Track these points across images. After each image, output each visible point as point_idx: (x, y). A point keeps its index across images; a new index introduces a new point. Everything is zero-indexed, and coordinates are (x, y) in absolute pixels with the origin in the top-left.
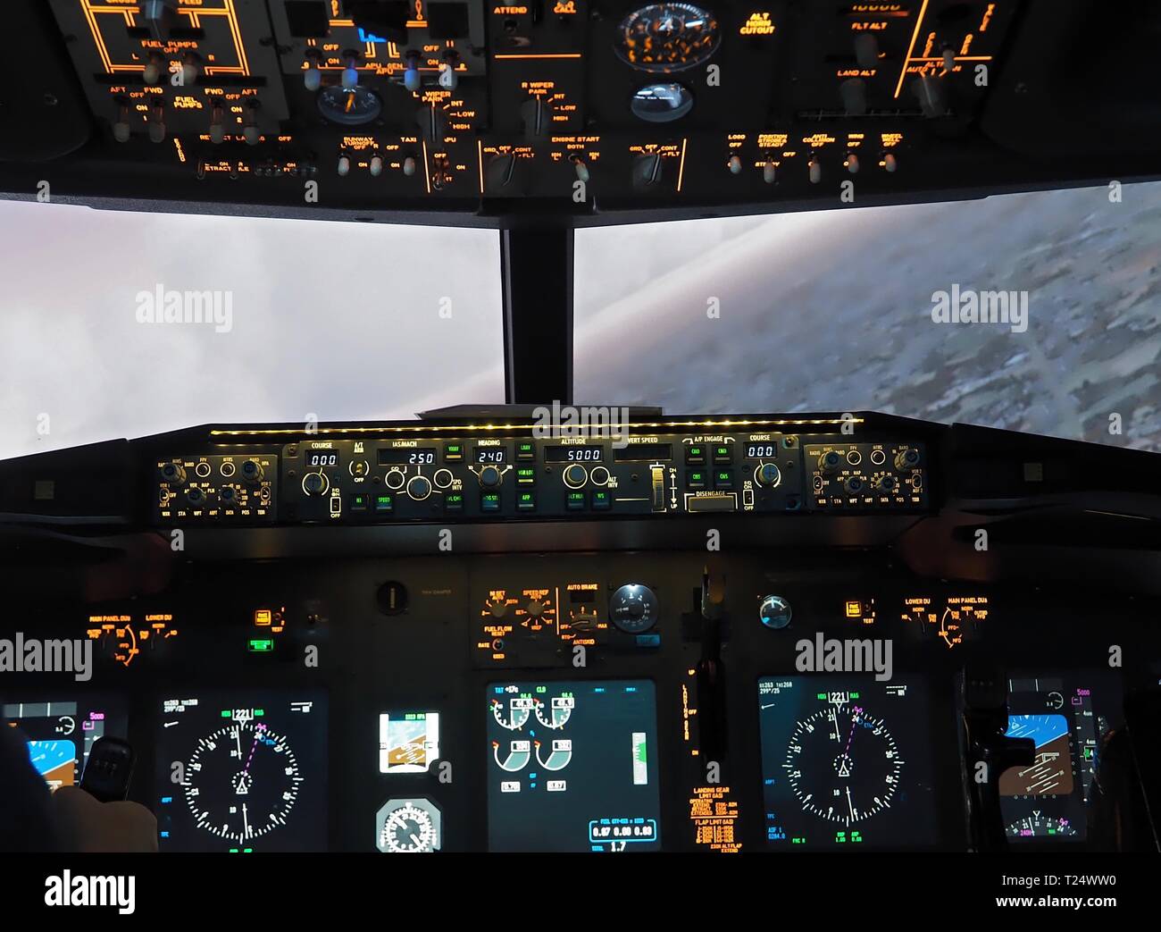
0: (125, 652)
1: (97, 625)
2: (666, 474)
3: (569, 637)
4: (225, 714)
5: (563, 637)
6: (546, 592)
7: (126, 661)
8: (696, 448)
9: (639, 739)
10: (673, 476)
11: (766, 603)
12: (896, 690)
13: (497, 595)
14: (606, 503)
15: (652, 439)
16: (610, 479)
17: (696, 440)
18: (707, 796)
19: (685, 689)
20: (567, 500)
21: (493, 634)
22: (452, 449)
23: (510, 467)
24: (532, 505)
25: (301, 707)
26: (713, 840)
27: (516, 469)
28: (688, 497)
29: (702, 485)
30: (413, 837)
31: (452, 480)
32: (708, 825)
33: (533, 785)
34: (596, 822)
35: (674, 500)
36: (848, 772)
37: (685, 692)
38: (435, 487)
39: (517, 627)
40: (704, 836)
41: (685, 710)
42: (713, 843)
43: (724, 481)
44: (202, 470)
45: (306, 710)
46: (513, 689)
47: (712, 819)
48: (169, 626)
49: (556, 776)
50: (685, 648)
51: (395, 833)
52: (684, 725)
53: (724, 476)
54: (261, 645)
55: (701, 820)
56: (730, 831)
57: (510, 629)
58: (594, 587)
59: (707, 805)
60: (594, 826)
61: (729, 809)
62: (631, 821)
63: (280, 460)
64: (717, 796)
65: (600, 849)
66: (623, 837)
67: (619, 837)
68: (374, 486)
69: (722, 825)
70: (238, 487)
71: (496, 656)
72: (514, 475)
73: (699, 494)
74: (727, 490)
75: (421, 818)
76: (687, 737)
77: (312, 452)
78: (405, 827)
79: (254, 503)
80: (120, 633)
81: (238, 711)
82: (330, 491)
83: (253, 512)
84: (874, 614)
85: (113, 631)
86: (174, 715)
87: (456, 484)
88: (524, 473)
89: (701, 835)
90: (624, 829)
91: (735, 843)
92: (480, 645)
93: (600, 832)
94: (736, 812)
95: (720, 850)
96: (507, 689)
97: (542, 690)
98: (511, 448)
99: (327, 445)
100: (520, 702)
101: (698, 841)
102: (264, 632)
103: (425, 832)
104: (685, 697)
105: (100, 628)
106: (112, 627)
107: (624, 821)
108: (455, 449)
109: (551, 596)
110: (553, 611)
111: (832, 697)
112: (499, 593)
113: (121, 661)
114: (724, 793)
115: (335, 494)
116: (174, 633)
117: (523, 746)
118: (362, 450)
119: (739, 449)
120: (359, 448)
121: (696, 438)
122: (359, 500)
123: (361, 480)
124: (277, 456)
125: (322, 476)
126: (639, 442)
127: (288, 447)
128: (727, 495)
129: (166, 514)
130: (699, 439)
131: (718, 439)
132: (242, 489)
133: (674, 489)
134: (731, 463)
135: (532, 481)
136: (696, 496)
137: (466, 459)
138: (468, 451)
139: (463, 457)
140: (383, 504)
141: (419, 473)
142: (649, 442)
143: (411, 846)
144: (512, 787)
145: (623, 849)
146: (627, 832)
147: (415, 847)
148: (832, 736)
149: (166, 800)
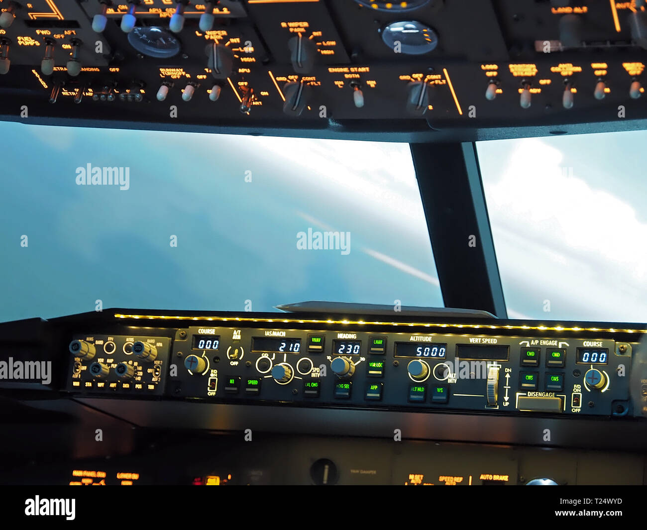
1: (78, 478)
2: (502, 374)
6: (459, 479)
8: (531, 351)
10: (508, 376)
14: (444, 398)
15: (493, 341)
17: (532, 343)
20: (410, 393)
22: (315, 340)
23: (363, 359)
24: (378, 395)
27: (369, 360)
28: (519, 396)
29: (533, 385)
31: (312, 368)
35: (506, 398)
38: (297, 374)
43: (555, 383)
44: (109, 348)
48: (136, 484)
53: (556, 379)
58: (505, 478)
63: (172, 342)
68: (247, 369)
70: (136, 364)
72: (366, 367)
73: (530, 394)
74: (557, 392)
77: (199, 337)
79: (147, 378)
82: (209, 372)
83: (145, 387)
85: (91, 485)
87: (315, 372)
88: (374, 365)
98: (365, 342)
99: (211, 331)
105: (80, 481)
106: (90, 480)
108: (318, 340)
112: (418, 477)
115: (214, 374)
118: (239, 337)
119: (573, 354)
120: (237, 335)
121: (533, 341)
122: (232, 381)
123: (236, 363)
124: (170, 339)
125: (204, 358)
126: (480, 342)
127: (180, 331)
128: (556, 396)
129: (76, 384)
130: (535, 342)
131: (553, 343)
132: (139, 365)
133: (507, 387)
134: (563, 366)
135: (380, 373)
136: (527, 396)
137: (326, 349)
138: (329, 342)
139: (323, 348)
140: (252, 386)
141: (285, 360)
142: (489, 342)
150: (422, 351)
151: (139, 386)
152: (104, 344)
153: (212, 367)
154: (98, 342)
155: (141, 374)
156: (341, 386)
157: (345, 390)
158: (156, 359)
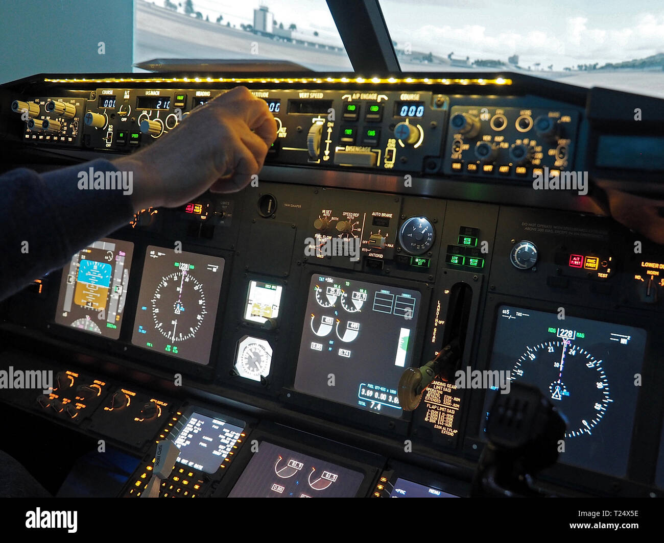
2: (325, 127)
3: (367, 250)
4: (176, 264)
6: (356, 215)
7: (133, 225)
8: (352, 105)
9: (405, 333)
11: (522, 246)
12: (620, 338)
13: (326, 213)
14: (275, 151)
15: (320, 95)
16: (281, 130)
17: (354, 97)
18: (439, 388)
19: (439, 304)
22: (179, 98)
25: (212, 268)
26: (437, 421)
28: (338, 150)
29: (351, 140)
30: (257, 363)
32: (436, 409)
33: (330, 349)
34: (365, 384)
35: (327, 152)
36: (560, 396)
37: (439, 306)
38: (165, 128)
40: (432, 417)
41: (437, 320)
42: (437, 424)
43: (371, 137)
44: (48, 108)
45: (215, 270)
46: (330, 280)
47: (440, 406)
49: (346, 346)
50: (445, 273)
51: (247, 360)
52: (433, 331)
53: (372, 133)
55: (432, 405)
56: (450, 419)
58: (390, 216)
59: (438, 395)
60: (363, 386)
61: (453, 402)
62: (388, 391)
63: (85, 102)
64: (446, 390)
65: (364, 404)
66: (380, 400)
67: (377, 400)
68: (132, 125)
69: (446, 413)
70: (63, 120)
73: (348, 148)
74: (373, 147)
75: (262, 353)
76: (433, 341)
77: (104, 98)
78: (253, 357)
79: (69, 131)
81: (182, 264)
82: (108, 127)
83: (67, 139)
84: (609, 270)
89: (429, 415)
90: (382, 394)
91: (453, 428)
93: (366, 392)
94: (459, 405)
95: (441, 430)
96: (326, 279)
97: (348, 284)
99: (110, 92)
100: (333, 289)
101: (426, 419)
103: (263, 361)
104: (438, 310)
107: (383, 389)
108: (182, 98)
109: (360, 219)
110: (359, 230)
111: (560, 332)
112: (328, 212)
113: (132, 225)
114: (452, 389)
115: (110, 129)
116: (156, 212)
117: (329, 320)
118: (128, 97)
119: (389, 109)
121: (354, 95)
122: (121, 135)
123: (125, 119)
125: (105, 116)
126: (308, 97)
127: (92, 92)
128: (371, 151)
129: (27, 136)
130: (356, 96)
131: (372, 96)
132: (65, 122)
133: (328, 141)
134: (381, 120)
136: (345, 150)
137: (187, 106)
138: (190, 100)
139: (185, 105)
140: (134, 139)
141: (158, 117)
142: (316, 97)
143: (255, 369)
144: (317, 347)
145: (379, 407)
146: (383, 397)
147: (258, 370)
148: (556, 365)
149: (144, 308)
151: (63, 139)
152: (45, 104)
153: (110, 124)
154: (41, 103)
155: (66, 128)
158: (75, 117)
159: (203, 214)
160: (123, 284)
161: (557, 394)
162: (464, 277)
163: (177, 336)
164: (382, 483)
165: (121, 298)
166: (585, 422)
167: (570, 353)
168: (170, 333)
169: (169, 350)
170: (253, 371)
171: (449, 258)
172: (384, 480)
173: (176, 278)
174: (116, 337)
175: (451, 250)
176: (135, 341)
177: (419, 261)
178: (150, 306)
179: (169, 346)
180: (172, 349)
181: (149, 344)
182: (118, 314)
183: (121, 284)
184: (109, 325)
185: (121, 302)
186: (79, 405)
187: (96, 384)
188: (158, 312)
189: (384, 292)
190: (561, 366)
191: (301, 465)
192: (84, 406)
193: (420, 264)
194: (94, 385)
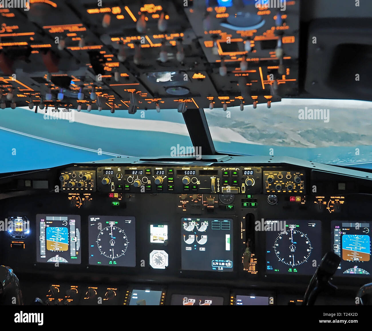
0: (78, 204)
1: (71, 196)
2: (216, 180)
3: (206, 205)
4: (107, 222)
5: (204, 205)
7: (79, 207)
8: (226, 172)
9: (228, 237)
10: (218, 181)
12: (312, 225)
14: (196, 189)
15: (212, 169)
16: (198, 181)
17: (226, 169)
19: (242, 223)
20: (184, 188)
21: (183, 203)
22: (148, 170)
24: (173, 189)
25: (128, 221)
27: (168, 177)
28: (223, 188)
29: (228, 184)
30: (160, 261)
31: (148, 181)
33: (195, 248)
34: (214, 261)
35: (218, 189)
37: (242, 224)
38: (142, 183)
39: (190, 201)
41: (242, 230)
42: (249, 270)
43: (235, 183)
44: (74, 176)
45: (129, 222)
46: (190, 219)
48: (90, 197)
49: (202, 246)
50: (242, 210)
51: (155, 261)
52: (241, 234)
53: (235, 182)
54: (115, 204)
56: (254, 267)
57: (188, 202)
60: (213, 262)
61: (254, 261)
62: (225, 261)
63: (96, 173)
65: (215, 269)
66: (222, 266)
67: (220, 266)
68: (124, 182)
69: (252, 265)
71: (184, 210)
74: (236, 186)
75: (162, 256)
76: (242, 238)
77: (105, 171)
78: (158, 258)
79: (89, 186)
80: (77, 198)
81: (110, 222)
82: (111, 183)
83: (89, 189)
84: (305, 201)
85: (75, 198)
86: (93, 222)
87: (149, 182)
88: (170, 179)
90: (222, 263)
91: (256, 271)
92: (179, 206)
93: (215, 263)
94: (256, 262)
95: (251, 273)
96: (188, 219)
97: (198, 220)
98: (166, 171)
99: (110, 168)
100: (191, 223)
102: (116, 200)
103: (164, 259)
104: (242, 225)
105: (72, 197)
106: (75, 196)
107: (222, 261)
108: (149, 170)
110: (201, 197)
111: (290, 226)
114: (253, 256)
115: (113, 184)
116: (91, 199)
117: (193, 236)
118: (120, 170)
119: (241, 172)
120: (119, 170)
122: (120, 186)
123: (120, 180)
124: (95, 171)
125: (108, 178)
126: (207, 169)
127: (99, 168)
129: (64, 189)
131: (234, 169)
132: (85, 181)
133: (218, 185)
134: (238, 177)
135: (172, 181)
136: (225, 188)
138: (153, 171)
139: (151, 173)
140: (127, 188)
141: (138, 178)
142: (210, 169)
143: (160, 264)
144: (189, 249)
145: (222, 269)
146: (223, 264)
147: (162, 264)
148: (290, 239)
149: (92, 246)
150: (187, 172)
151: (86, 189)
152: (72, 174)
153: (112, 181)
154: (69, 174)
155: (86, 184)
156: (159, 187)
157: (160, 188)
158: (91, 179)
159: (119, 197)
160: (77, 236)
161: (293, 249)
162: (250, 211)
163: (115, 255)
164: (232, 299)
165: (77, 243)
166: (305, 257)
167: (294, 233)
168: (111, 255)
169: (111, 263)
170: (159, 265)
171: (243, 204)
172: (232, 297)
173: (107, 229)
174: (79, 262)
175: (243, 201)
176: (91, 263)
177: (230, 207)
178: (95, 244)
179: (111, 262)
180: (113, 262)
181: (99, 263)
182: (76, 251)
183: (76, 236)
184: (72, 258)
185: (77, 245)
186: (69, 300)
187: (72, 288)
188: (101, 247)
189: (215, 221)
190: (292, 239)
191: (194, 300)
192: (72, 300)
193: (230, 208)
194: (72, 289)
